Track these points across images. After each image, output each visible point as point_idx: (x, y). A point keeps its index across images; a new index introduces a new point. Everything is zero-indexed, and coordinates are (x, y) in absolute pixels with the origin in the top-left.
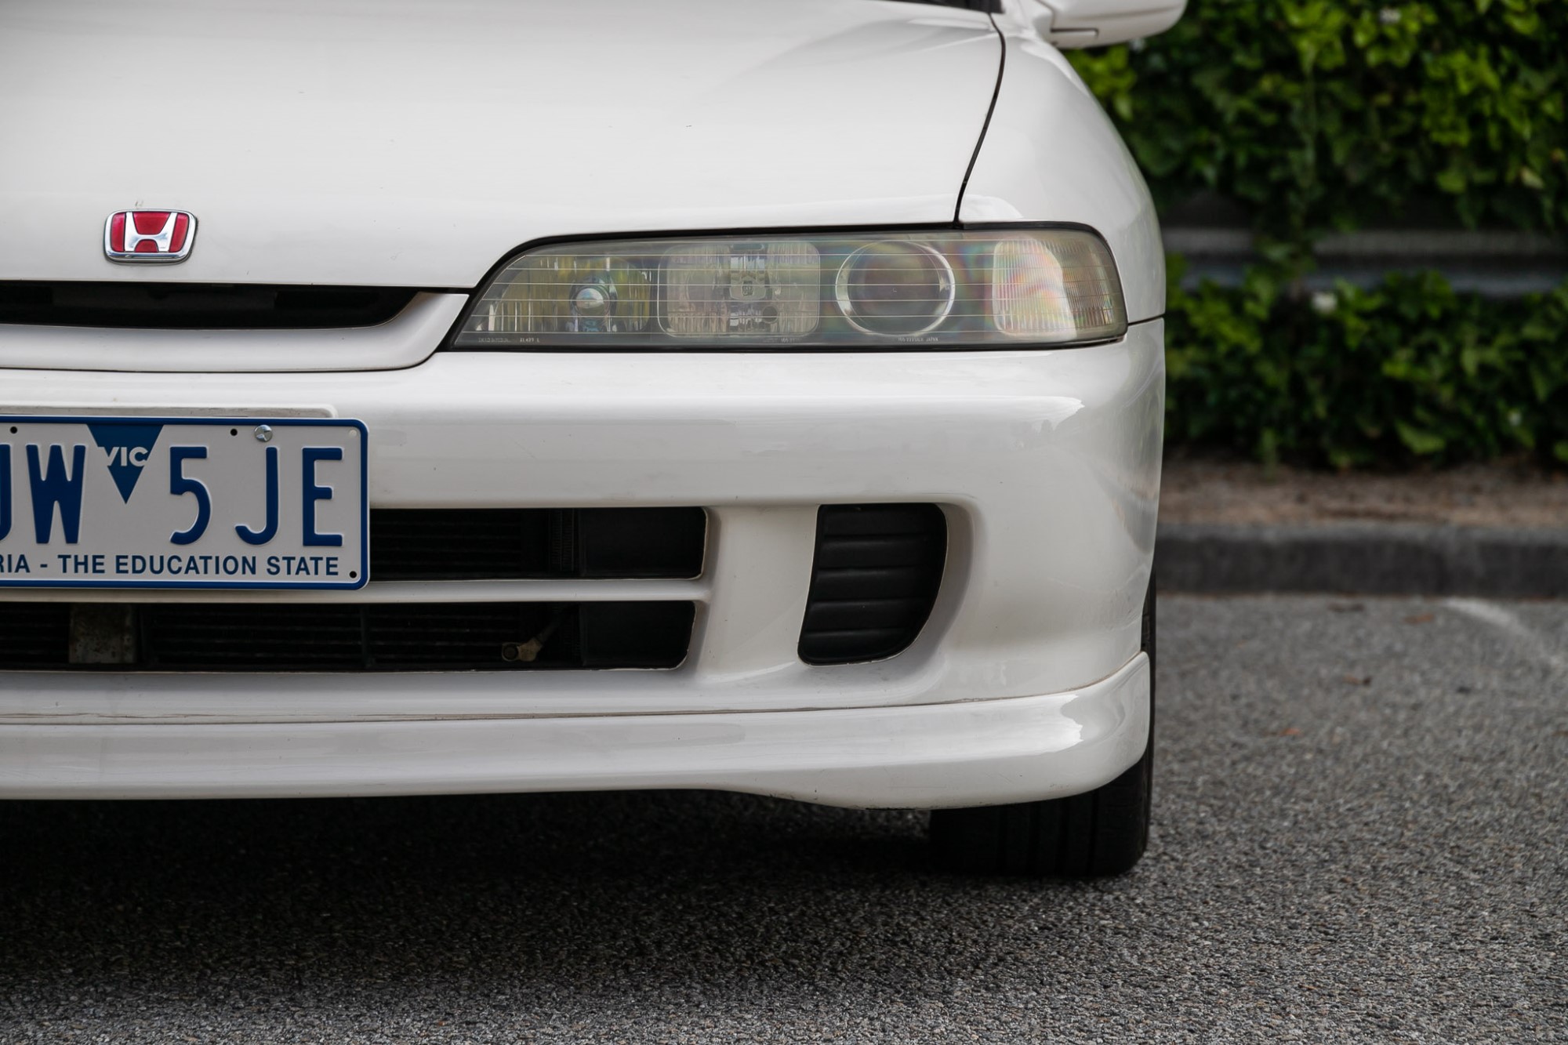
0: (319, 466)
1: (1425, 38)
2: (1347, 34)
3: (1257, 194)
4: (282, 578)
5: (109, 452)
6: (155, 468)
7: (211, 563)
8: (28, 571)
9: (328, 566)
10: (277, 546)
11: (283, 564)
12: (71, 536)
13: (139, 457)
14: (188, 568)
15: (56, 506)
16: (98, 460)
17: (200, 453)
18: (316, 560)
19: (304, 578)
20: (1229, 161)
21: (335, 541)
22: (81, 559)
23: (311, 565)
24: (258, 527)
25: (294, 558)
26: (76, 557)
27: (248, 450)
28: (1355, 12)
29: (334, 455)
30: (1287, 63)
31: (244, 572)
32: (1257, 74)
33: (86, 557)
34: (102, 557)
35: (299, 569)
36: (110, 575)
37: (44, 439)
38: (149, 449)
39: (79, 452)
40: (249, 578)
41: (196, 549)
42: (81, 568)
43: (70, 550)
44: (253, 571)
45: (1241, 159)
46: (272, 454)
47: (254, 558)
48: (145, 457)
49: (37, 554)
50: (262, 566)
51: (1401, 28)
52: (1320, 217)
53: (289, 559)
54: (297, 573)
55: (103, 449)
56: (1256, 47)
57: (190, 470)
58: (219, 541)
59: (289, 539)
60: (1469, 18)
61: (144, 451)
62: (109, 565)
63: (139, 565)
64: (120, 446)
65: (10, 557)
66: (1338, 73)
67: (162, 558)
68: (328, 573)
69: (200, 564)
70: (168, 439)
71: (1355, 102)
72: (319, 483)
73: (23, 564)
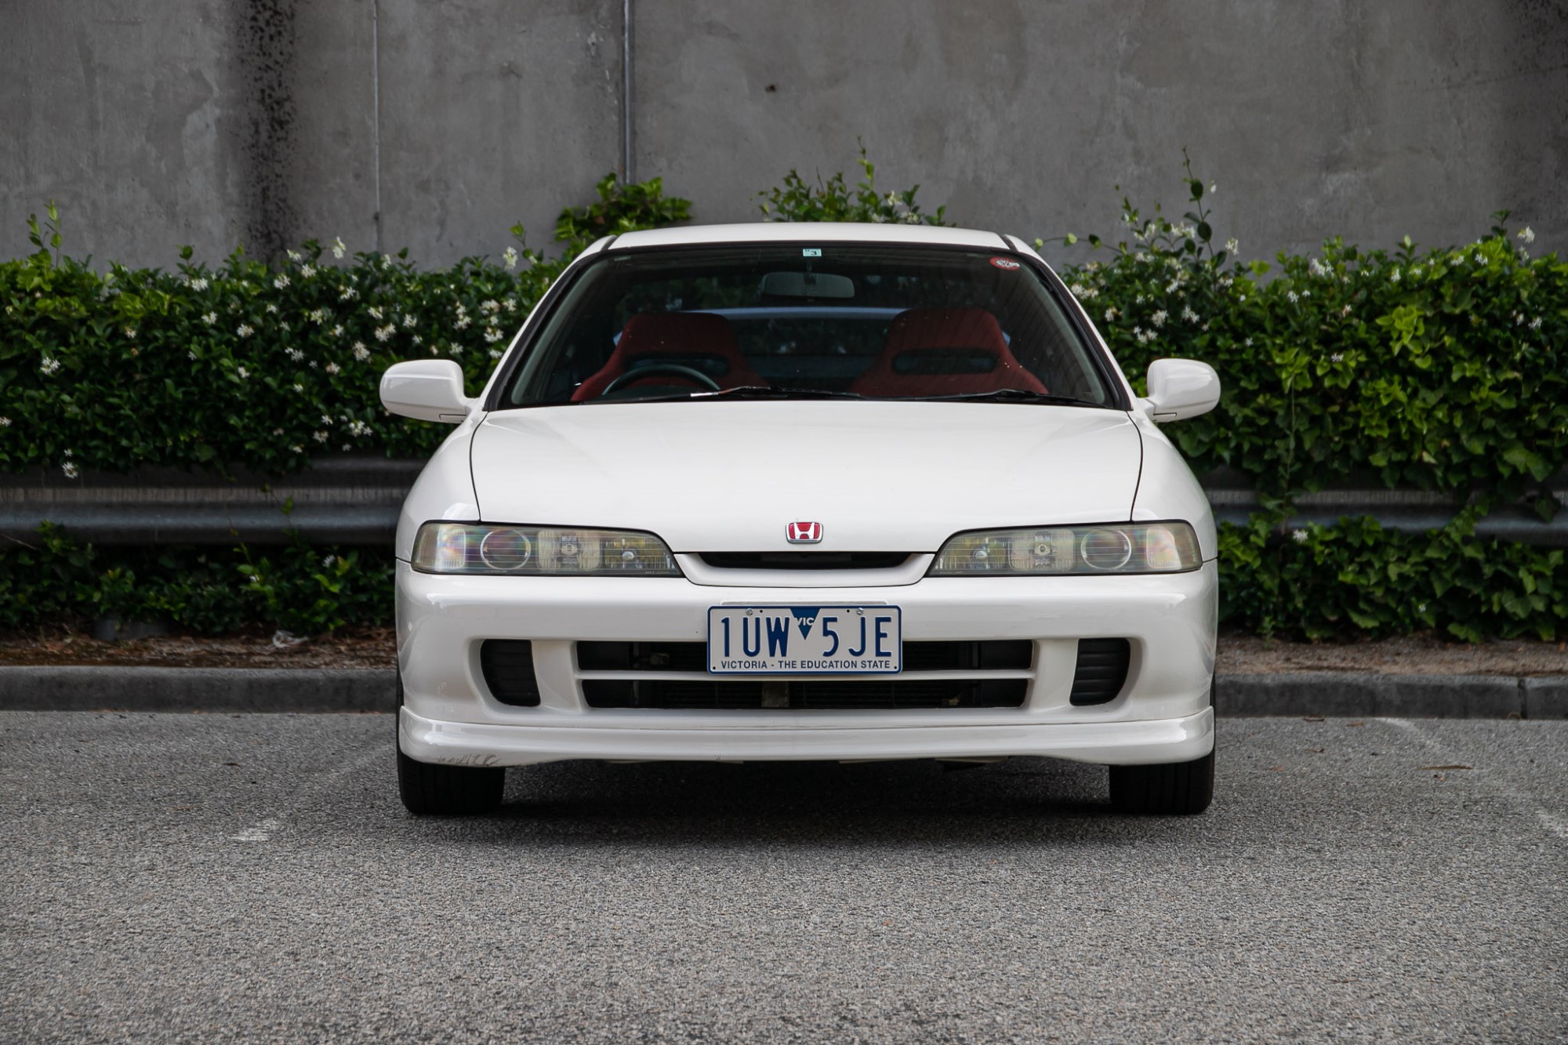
0: (882, 624)
1: (1360, 371)
2: (1311, 368)
3: (1257, 468)
4: (867, 669)
5: (798, 620)
6: (817, 626)
7: (839, 664)
8: (766, 668)
9: (886, 664)
10: (865, 657)
11: (868, 664)
12: (784, 654)
13: (811, 621)
14: (830, 666)
15: (778, 641)
16: (794, 623)
17: (834, 620)
18: (881, 662)
19: (875, 669)
20: (1239, 447)
21: (888, 654)
22: (787, 662)
23: (879, 664)
24: (857, 649)
25: (872, 661)
26: (785, 661)
27: (853, 618)
28: (1316, 355)
29: (888, 620)
30: (1273, 386)
31: (852, 667)
32: (1256, 394)
33: (789, 661)
34: (796, 661)
36: (799, 669)
37: (773, 615)
38: (814, 618)
39: (787, 620)
40: (854, 669)
41: (833, 658)
42: (788, 666)
43: (784, 659)
44: (856, 666)
45: (1246, 447)
46: (863, 620)
47: (856, 661)
48: (813, 621)
49: (770, 661)
50: (859, 664)
51: (1344, 364)
52: (1297, 482)
53: (870, 662)
54: (873, 667)
55: (796, 618)
56: (1254, 377)
57: (831, 626)
58: (842, 654)
59: (870, 653)
60: (1387, 357)
61: (812, 619)
62: (798, 665)
63: (810, 665)
64: (803, 617)
65: (759, 662)
66: (1305, 392)
67: (819, 662)
68: (886, 667)
69: (834, 664)
70: (822, 614)
71: (1317, 412)
72: (882, 631)
73: (764, 664)
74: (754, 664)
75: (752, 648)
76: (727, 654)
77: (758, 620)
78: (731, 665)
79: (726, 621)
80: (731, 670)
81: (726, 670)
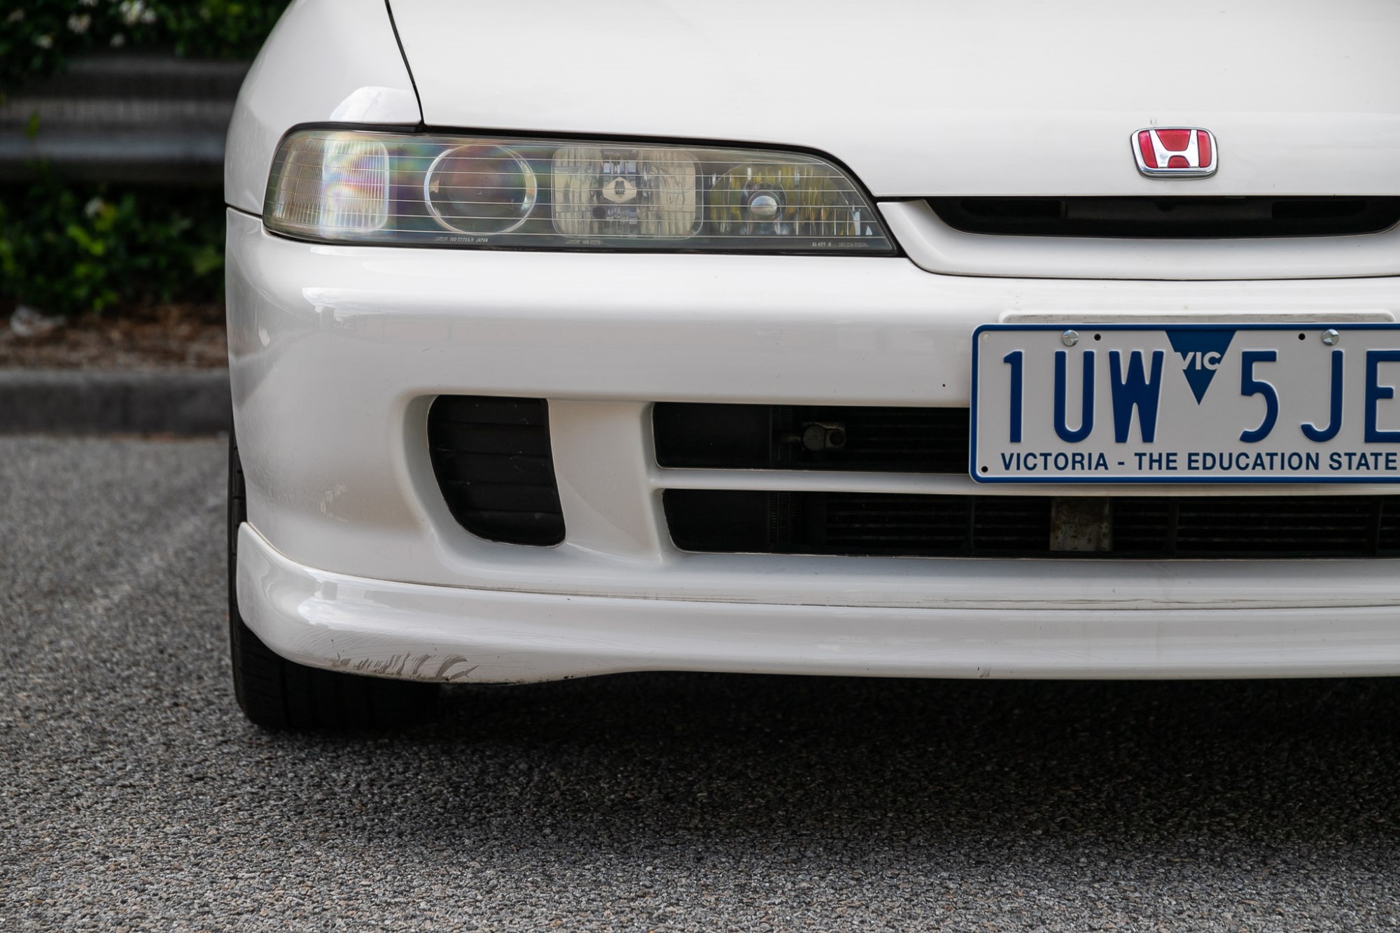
0: (1381, 366)
4: (1343, 473)
5: (1184, 357)
6: (1228, 371)
7: (1277, 460)
8: (1106, 468)
9: (1388, 461)
10: (1337, 444)
11: (1345, 460)
12: (1148, 436)
13: (1213, 361)
14: (1255, 464)
15: (1135, 407)
16: (1175, 365)
17: (1270, 357)
18: (1376, 455)
19: (1363, 473)
21: (1394, 439)
22: (1156, 457)
23: (1371, 460)
24: (1321, 426)
25: (1355, 454)
26: (1151, 455)
27: (1316, 354)
31: (1308, 468)
33: (1160, 455)
34: (1175, 454)
35: (1360, 464)
36: (1182, 472)
37: (1125, 346)
38: (1222, 354)
39: (1158, 357)
40: (1312, 473)
41: (1263, 447)
42: (1156, 465)
43: (1146, 448)
44: (1316, 466)
46: (1337, 358)
47: (1317, 455)
48: (1218, 361)
49: (1114, 452)
50: (1325, 461)
53: (1350, 455)
54: (1358, 468)
55: (1179, 354)
57: (1260, 373)
58: (1285, 439)
59: (1351, 436)
61: (1217, 355)
62: (1182, 462)
63: (1209, 461)
64: (1195, 351)
65: (1090, 455)
67: (1231, 455)
68: (1387, 468)
69: (1266, 460)
70: (1240, 344)
72: (1381, 384)
73: (1102, 462)
74: (1077, 460)
75: (1073, 423)
76: (1015, 436)
77: (1089, 358)
78: (1022, 461)
79: (1014, 360)
80: (1024, 473)
81: (1013, 473)
